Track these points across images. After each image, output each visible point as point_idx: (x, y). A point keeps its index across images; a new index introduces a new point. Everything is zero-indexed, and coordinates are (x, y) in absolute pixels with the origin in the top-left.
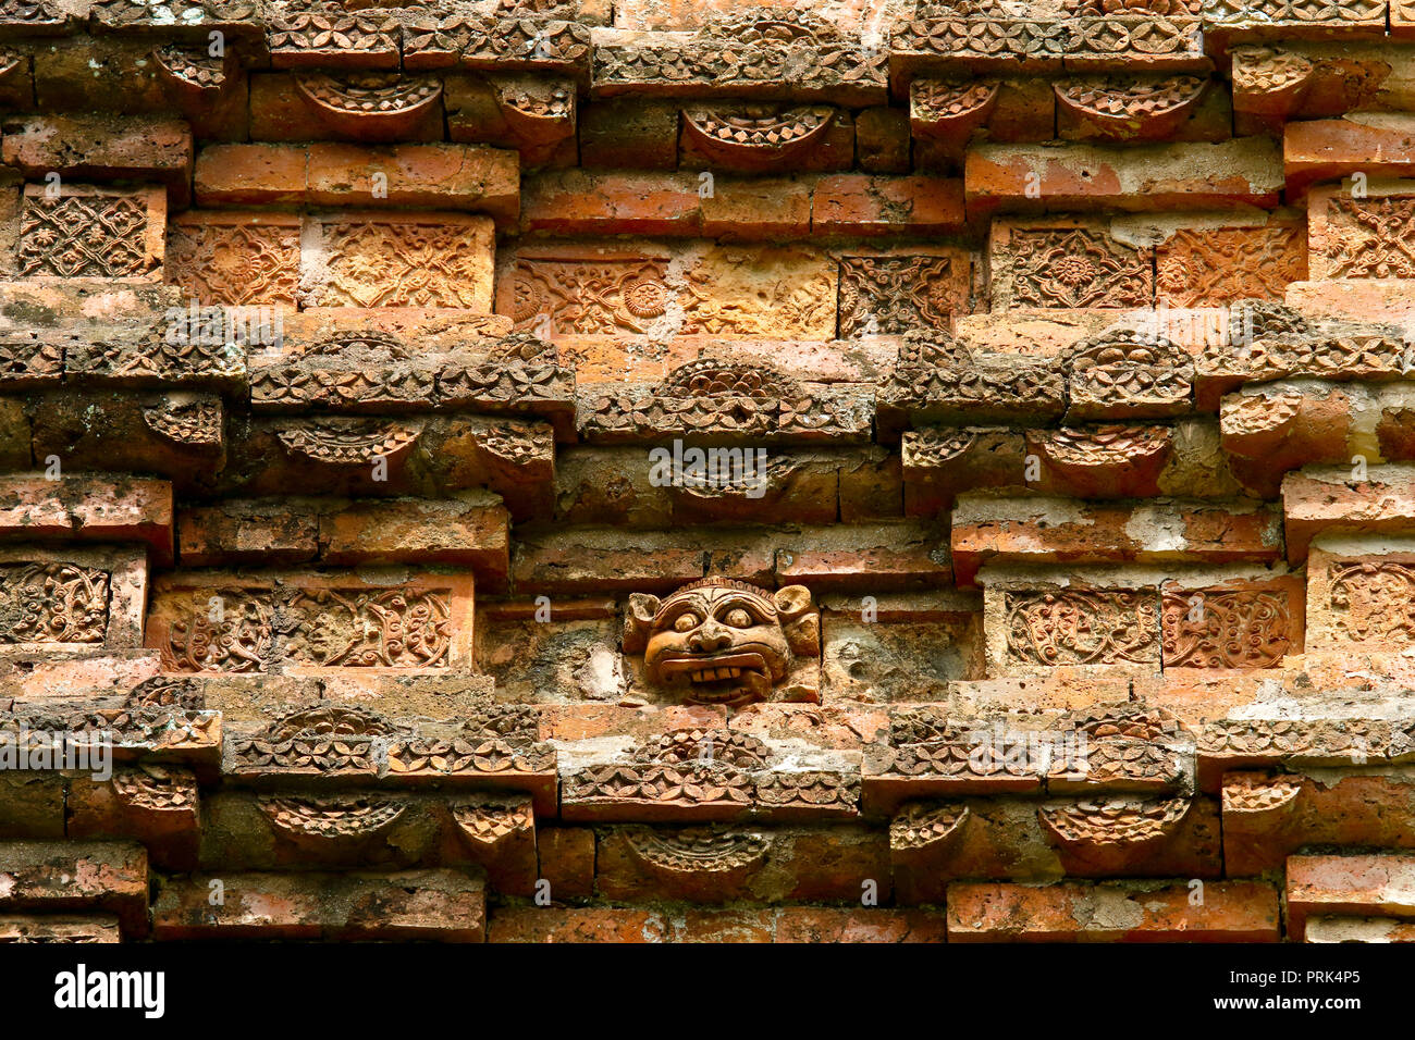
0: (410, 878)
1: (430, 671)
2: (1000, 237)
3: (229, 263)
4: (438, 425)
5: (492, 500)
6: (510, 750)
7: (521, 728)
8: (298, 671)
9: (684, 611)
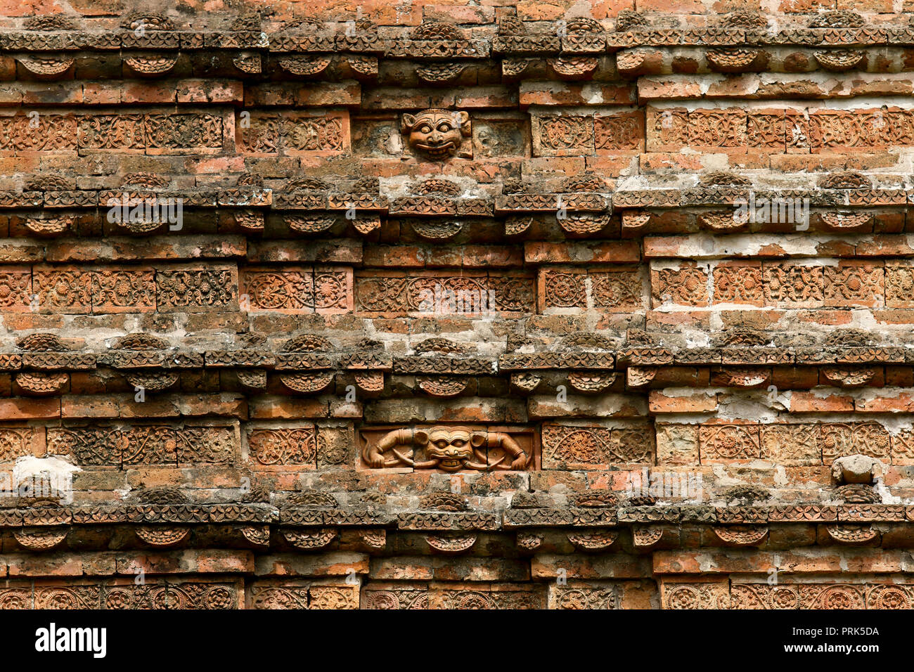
0: (336, 242)
1: (335, 153)
4: (336, 58)
5: (355, 83)
6: (372, 198)
7: (373, 187)
8: (289, 152)
9: (425, 125)
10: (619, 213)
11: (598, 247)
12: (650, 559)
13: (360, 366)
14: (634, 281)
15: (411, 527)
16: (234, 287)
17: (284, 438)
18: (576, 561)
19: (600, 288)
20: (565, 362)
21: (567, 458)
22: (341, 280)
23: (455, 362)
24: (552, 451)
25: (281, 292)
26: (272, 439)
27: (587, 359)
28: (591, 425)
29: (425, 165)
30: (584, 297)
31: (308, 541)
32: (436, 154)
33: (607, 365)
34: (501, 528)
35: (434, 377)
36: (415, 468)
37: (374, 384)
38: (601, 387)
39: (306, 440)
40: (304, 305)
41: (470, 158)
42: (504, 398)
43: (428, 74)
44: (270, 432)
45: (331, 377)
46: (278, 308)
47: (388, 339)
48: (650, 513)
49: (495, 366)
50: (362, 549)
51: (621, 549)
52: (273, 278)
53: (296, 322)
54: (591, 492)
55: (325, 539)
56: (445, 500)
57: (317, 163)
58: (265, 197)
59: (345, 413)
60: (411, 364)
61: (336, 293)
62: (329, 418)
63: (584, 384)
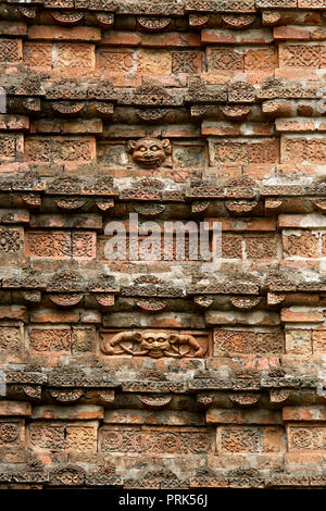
0: (86, 216)
1: (85, 162)
2: (209, 51)
3: (36, 55)
4: (87, 103)
5: (99, 120)
6: (109, 188)
7: (109, 181)
8: (58, 162)
9: (142, 146)
10: (263, 199)
11: (250, 221)
12: (281, 412)
13: (100, 290)
14: (272, 243)
15: (131, 390)
16: (22, 241)
17: (52, 335)
18: (235, 413)
19: (251, 247)
20: (228, 290)
21: (230, 350)
22: (88, 239)
23: (159, 290)
24: (220, 345)
25: (51, 246)
26: (43, 335)
27: (242, 288)
28: (244, 330)
29: (142, 171)
30: (241, 252)
31: (65, 397)
32: (149, 164)
33: (255, 292)
34: (187, 391)
35: (146, 298)
36: (134, 356)
37: (108, 301)
38: (251, 305)
39: (65, 337)
40: (65, 254)
41: (171, 168)
42: (190, 313)
43: (145, 116)
44: (42, 331)
45: (81, 297)
46: (49, 255)
47: (118, 276)
48: (281, 382)
49: (184, 292)
50: (99, 403)
52: (46, 238)
53: (61, 264)
54: (244, 370)
55: (76, 396)
56: (152, 374)
57: (75, 168)
58: (42, 185)
59: (90, 320)
60: (132, 290)
61: (85, 247)
62: (80, 323)
63: (240, 304)
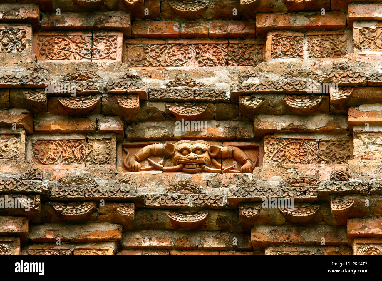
0: (110, 13)
11: (313, 16)
12: (347, 227)
13: (121, 90)
14: (341, 41)
15: (156, 204)
16: (28, 41)
17: (61, 146)
18: (287, 231)
19: (314, 45)
20: (282, 87)
21: (283, 160)
22: (113, 41)
23: (197, 92)
24: (272, 155)
25: (66, 49)
26: (51, 147)
27: (299, 85)
28: (303, 137)
30: (302, 51)
31: (72, 211)
34: (227, 205)
35: (180, 102)
36: (164, 171)
37: (132, 103)
38: (310, 105)
39: (78, 148)
40: (83, 57)
42: (236, 121)
44: (50, 142)
45: (98, 99)
46: (63, 59)
48: (344, 185)
50: (116, 220)
51: (323, 220)
52: (60, 40)
54: (299, 177)
55: (86, 209)
56: (184, 187)
59: (109, 127)
60: (162, 93)
61: (108, 50)
62: (96, 132)
63: (297, 104)
